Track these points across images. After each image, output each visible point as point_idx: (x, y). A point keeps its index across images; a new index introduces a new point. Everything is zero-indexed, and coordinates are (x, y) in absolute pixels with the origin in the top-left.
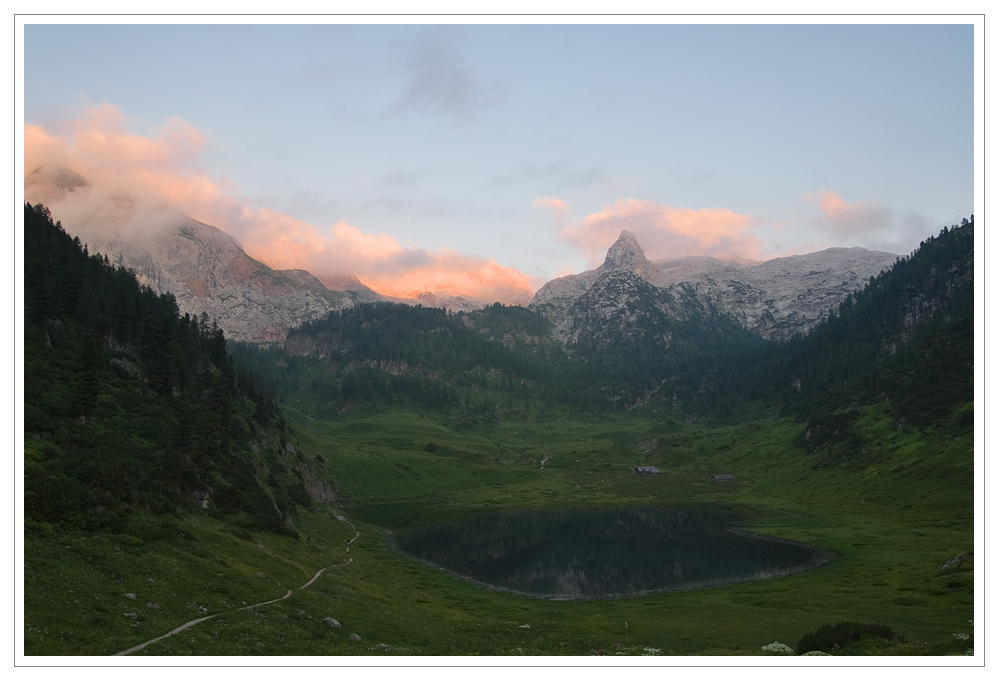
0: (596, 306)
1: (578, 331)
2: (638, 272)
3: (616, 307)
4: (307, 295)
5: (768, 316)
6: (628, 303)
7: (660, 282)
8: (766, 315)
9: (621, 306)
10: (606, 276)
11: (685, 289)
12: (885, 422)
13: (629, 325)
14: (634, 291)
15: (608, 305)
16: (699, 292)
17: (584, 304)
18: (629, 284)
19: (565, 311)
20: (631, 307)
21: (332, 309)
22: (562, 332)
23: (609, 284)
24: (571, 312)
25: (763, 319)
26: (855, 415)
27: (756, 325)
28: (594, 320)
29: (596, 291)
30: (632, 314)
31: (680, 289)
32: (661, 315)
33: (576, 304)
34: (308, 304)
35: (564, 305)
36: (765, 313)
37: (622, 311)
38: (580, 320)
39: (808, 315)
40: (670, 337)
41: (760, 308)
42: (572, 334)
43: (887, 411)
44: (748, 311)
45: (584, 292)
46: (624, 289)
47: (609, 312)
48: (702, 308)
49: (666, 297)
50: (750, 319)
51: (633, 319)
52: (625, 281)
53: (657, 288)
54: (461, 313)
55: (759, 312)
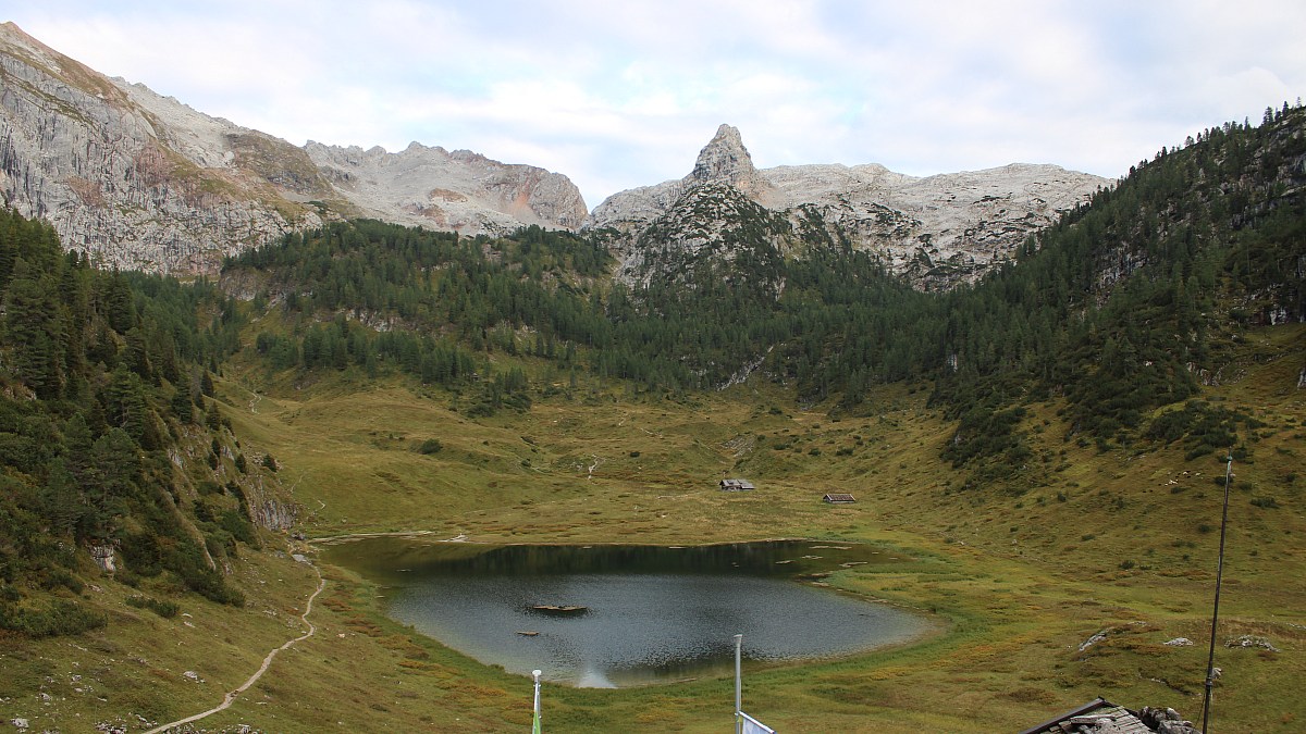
0: (679, 236)
1: (652, 271)
2: (741, 186)
3: (707, 238)
4: (252, 208)
5: (922, 258)
6: (724, 233)
7: (771, 202)
8: (920, 256)
9: (713, 237)
10: (694, 190)
11: (808, 215)
12: (1056, 428)
13: (725, 264)
14: (734, 216)
15: (694, 236)
16: (828, 219)
17: (660, 232)
18: (727, 204)
19: (634, 241)
20: (730, 239)
21: (289, 230)
22: (628, 271)
23: (698, 203)
24: (641, 244)
25: (914, 261)
26: (1018, 416)
27: (904, 271)
28: (675, 257)
29: (679, 213)
30: (730, 249)
31: (801, 213)
32: (772, 252)
33: (649, 232)
34: (253, 221)
35: (633, 232)
36: (918, 252)
37: (716, 245)
38: (655, 255)
39: (980, 259)
40: (783, 285)
41: (911, 246)
42: (642, 275)
43: (1060, 414)
44: (895, 250)
45: (662, 213)
46: (719, 212)
47: (696, 245)
48: (831, 243)
49: (780, 225)
50: (897, 261)
51: (730, 256)
52: (721, 200)
53: (767, 212)
54: (481, 239)
55: (911, 252)
